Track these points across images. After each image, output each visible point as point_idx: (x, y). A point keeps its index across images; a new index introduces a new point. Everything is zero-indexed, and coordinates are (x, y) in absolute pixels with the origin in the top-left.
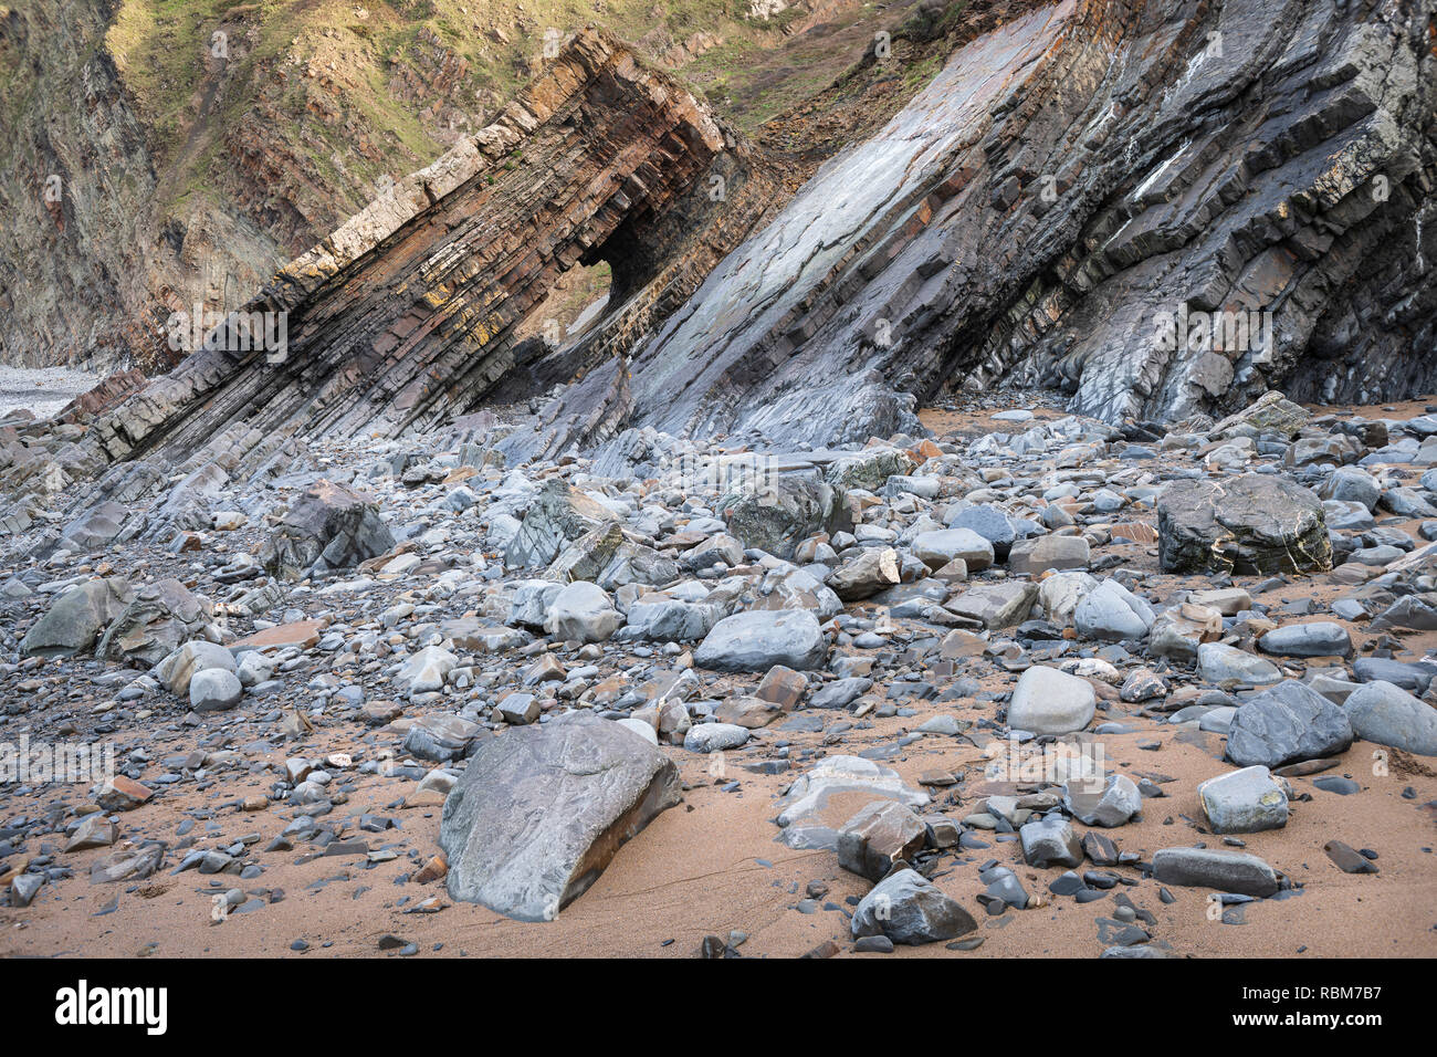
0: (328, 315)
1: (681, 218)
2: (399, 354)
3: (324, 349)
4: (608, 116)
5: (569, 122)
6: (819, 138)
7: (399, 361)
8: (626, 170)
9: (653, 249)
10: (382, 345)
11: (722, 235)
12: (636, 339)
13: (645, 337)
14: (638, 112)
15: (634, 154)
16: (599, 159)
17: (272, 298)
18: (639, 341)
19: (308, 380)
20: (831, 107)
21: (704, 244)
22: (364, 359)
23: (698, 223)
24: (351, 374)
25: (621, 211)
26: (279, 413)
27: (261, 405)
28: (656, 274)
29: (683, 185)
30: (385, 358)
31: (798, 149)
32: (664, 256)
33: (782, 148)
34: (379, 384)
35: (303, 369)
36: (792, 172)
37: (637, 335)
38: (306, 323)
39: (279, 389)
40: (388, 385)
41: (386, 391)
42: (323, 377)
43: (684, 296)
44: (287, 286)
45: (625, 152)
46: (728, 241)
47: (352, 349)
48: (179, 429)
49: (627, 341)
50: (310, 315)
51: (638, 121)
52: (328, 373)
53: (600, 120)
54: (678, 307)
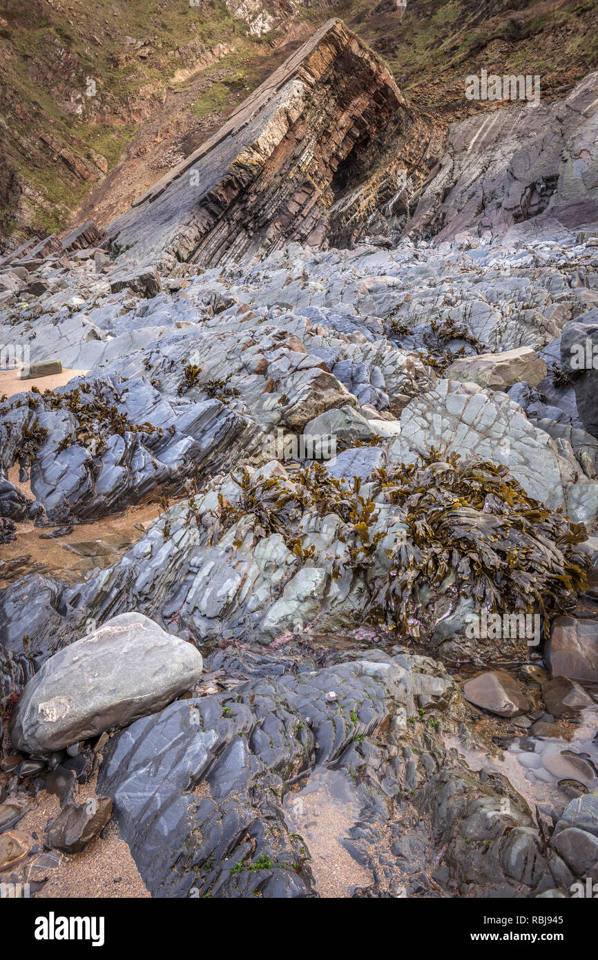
0: (262, 189)
1: (380, 144)
2: (305, 212)
3: (260, 210)
4: (346, 79)
5: (328, 82)
6: (449, 98)
7: (305, 218)
8: (358, 113)
9: (364, 163)
10: (293, 208)
11: (411, 154)
12: (369, 216)
13: (374, 214)
14: (363, 77)
15: (361, 103)
16: (342, 106)
17: (236, 178)
18: (371, 217)
19: (252, 229)
20: (453, 80)
21: (399, 160)
22: (283, 216)
23: (389, 147)
24: (278, 225)
25: (354, 138)
26: (241, 248)
27: (231, 243)
28: (367, 178)
29: (383, 124)
30: (296, 217)
31: (437, 105)
32: (371, 167)
33: (426, 104)
34: (297, 231)
35: (249, 222)
36: (436, 119)
37: (369, 213)
38: (250, 194)
39: (238, 233)
40: (303, 232)
41: (302, 235)
42: (263, 226)
43: (395, 190)
44: (242, 170)
45: (355, 102)
46: (414, 158)
47: (277, 210)
48: (196, 256)
49: (364, 216)
50: (252, 189)
51: (363, 83)
52: (267, 224)
53: (341, 81)
54: (392, 197)
